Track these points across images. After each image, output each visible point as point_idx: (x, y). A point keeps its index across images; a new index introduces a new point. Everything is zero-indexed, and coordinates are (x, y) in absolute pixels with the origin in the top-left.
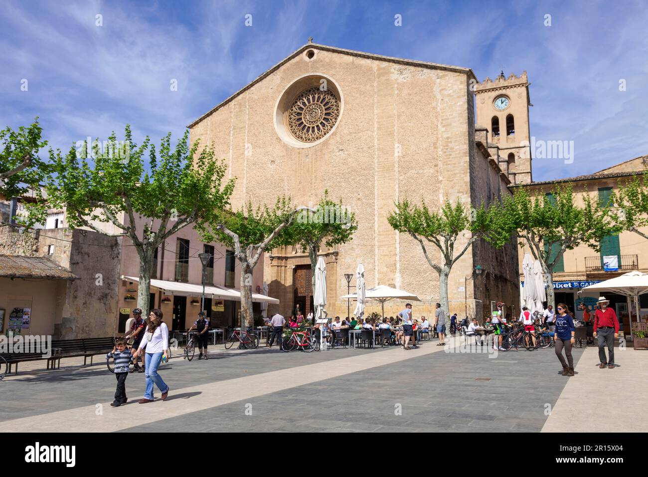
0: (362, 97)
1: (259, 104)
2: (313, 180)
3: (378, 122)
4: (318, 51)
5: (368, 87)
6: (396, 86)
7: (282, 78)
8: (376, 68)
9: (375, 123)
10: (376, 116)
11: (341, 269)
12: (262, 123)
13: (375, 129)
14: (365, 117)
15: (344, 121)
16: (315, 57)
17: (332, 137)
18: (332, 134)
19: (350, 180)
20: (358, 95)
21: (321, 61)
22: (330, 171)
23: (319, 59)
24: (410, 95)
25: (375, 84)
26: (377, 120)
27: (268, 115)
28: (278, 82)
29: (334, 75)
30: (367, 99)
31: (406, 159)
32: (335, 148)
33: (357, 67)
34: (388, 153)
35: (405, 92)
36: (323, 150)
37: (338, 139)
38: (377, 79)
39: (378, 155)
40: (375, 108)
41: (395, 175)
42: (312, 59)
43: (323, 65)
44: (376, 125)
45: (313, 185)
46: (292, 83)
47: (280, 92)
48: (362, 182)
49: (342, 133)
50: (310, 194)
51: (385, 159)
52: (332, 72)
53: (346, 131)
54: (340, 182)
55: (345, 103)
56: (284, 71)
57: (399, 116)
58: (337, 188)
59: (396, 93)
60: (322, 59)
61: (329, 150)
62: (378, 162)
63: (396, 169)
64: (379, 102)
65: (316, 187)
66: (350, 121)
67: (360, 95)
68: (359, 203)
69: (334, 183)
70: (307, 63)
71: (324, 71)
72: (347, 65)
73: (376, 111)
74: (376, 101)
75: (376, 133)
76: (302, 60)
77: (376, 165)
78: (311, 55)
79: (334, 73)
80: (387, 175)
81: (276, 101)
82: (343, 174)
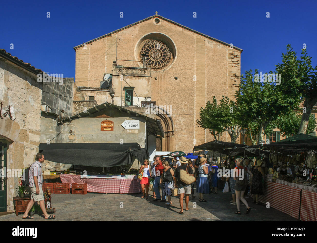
0: (188, 51)
1: (124, 43)
2: (160, 92)
3: (196, 66)
4: (162, 20)
5: (191, 47)
6: (206, 49)
7: (139, 30)
8: (196, 38)
9: (195, 67)
10: (196, 63)
11: (175, 140)
12: (126, 54)
13: (195, 70)
14: (189, 62)
15: (177, 62)
16: (160, 23)
17: (170, 70)
18: (171, 68)
19: (181, 94)
20: (185, 50)
21: (164, 26)
22: (170, 88)
23: (163, 25)
24: (213, 56)
25: (195, 46)
26: (196, 65)
27: (131, 50)
28: (137, 32)
29: (172, 36)
30: (190, 53)
31: (211, 88)
32: (172, 76)
33: (185, 35)
34: (201, 84)
35: (211, 54)
36: (165, 76)
37: (174, 71)
38: (196, 44)
39: (196, 83)
40: (195, 59)
41: (205, 95)
42: (158, 24)
43: (165, 29)
44: (195, 68)
45: (159, 94)
46: (146, 35)
47: (138, 39)
48: (188, 96)
49: (176, 69)
50: (158, 99)
51: (200, 86)
52: (170, 34)
53: (179, 68)
54: (175, 95)
55: (178, 53)
56: (141, 27)
57: (208, 66)
58: (174, 97)
59: (206, 53)
60: (165, 25)
61: (169, 77)
62: (196, 87)
63: (206, 92)
64: (197, 56)
65: (161, 95)
66: (181, 63)
67: (187, 50)
68: (186, 107)
69: (172, 95)
70: (155, 26)
71: (166, 33)
72: (179, 32)
73: (195, 61)
74: (195, 55)
75: (195, 72)
76: (152, 23)
77: (195, 88)
78: (157, 21)
79: (172, 35)
80: (201, 95)
81: (136, 43)
82: (177, 91)
